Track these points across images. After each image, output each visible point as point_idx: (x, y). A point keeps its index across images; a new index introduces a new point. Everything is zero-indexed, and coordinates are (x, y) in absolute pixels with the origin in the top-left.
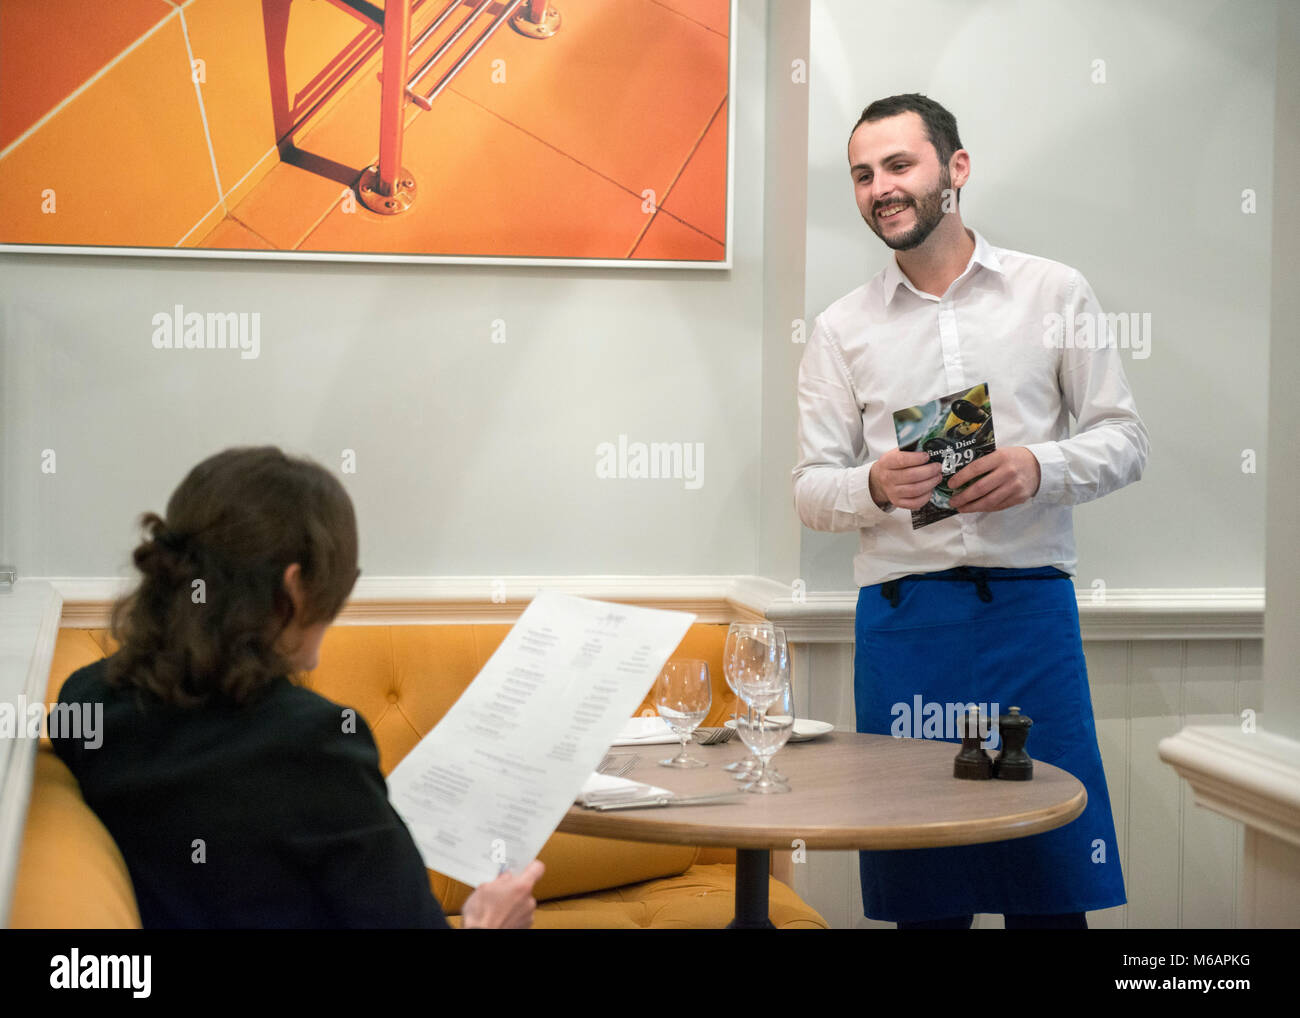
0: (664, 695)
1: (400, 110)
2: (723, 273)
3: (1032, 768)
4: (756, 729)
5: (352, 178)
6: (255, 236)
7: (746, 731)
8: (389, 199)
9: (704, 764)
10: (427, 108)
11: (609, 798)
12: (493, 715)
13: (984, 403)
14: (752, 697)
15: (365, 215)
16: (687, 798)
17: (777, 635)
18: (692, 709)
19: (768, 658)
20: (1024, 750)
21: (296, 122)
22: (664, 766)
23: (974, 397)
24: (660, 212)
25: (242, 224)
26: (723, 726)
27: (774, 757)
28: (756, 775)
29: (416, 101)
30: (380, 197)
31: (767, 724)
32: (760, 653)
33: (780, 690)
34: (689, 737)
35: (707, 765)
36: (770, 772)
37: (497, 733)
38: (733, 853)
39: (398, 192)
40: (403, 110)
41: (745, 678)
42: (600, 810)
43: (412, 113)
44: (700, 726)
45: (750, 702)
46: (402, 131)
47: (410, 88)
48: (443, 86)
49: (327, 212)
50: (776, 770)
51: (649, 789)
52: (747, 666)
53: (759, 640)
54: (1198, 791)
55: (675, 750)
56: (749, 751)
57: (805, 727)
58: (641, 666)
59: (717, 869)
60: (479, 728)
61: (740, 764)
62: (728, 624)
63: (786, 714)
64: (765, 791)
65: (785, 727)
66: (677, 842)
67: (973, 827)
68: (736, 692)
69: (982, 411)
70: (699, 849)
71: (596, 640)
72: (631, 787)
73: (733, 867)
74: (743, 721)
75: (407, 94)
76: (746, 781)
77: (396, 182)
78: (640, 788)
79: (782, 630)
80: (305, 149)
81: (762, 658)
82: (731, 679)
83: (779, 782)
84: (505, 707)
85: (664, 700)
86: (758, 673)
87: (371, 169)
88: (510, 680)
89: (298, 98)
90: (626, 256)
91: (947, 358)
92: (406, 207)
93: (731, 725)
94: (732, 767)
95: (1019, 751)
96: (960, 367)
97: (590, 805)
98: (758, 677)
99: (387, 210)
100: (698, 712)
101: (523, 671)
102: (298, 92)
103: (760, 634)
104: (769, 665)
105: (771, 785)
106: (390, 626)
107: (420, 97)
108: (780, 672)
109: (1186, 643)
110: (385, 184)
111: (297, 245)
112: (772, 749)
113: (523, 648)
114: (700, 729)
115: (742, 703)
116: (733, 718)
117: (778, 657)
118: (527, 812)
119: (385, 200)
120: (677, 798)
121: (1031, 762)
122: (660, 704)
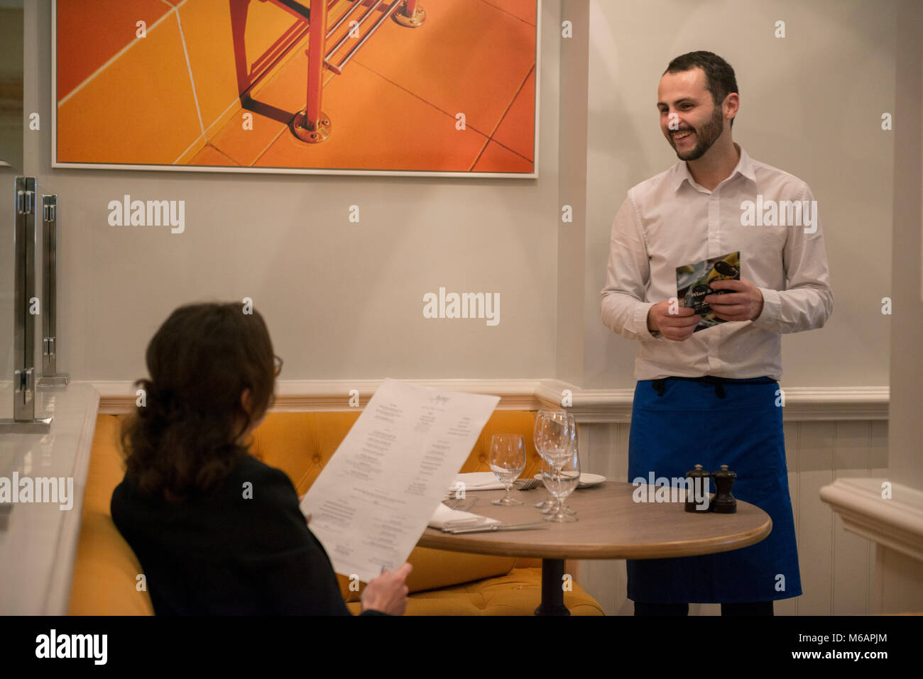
0: (494, 458)
1: (320, 74)
2: (532, 181)
3: (736, 505)
4: (555, 480)
5: (290, 120)
6: (225, 157)
7: (548, 481)
8: (313, 133)
9: (520, 503)
10: (338, 73)
11: (458, 526)
12: (363, 464)
13: (736, 264)
14: (553, 459)
15: (298, 143)
16: (511, 526)
17: (569, 418)
18: (513, 467)
19: (563, 433)
20: (731, 494)
21: (252, 82)
22: (495, 504)
23: (729, 260)
24: (491, 142)
25: (217, 149)
26: (533, 478)
27: (567, 498)
28: (555, 510)
29: (331, 68)
30: (307, 131)
31: (562, 477)
32: (557, 431)
33: (571, 454)
34: (511, 485)
35: (523, 504)
36: (565, 509)
37: (367, 476)
38: (540, 561)
39: (319, 128)
40: (322, 74)
41: (548, 446)
42: (453, 534)
43: (328, 76)
44: (519, 478)
45: (551, 463)
46: (322, 88)
47: (326, 59)
48: (348, 59)
49: (273, 141)
50: (568, 507)
51: (485, 520)
52: (549, 439)
53: (557, 421)
54: (846, 521)
55: (503, 493)
56: (551, 494)
57: (587, 478)
58: (465, 431)
59: (530, 571)
60: (353, 472)
61: (545, 503)
62: (537, 411)
63: (575, 470)
64: (561, 521)
65: (574, 479)
66: (503, 554)
67: (698, 543)
68: (542, 456)
69: (734, 269)
70: (517, 559)
71: (430, 414)
72: (472, 519)
73: (540, 570)
74: (547, 475)
75: (325, 63)
76: (548, 514)
77: (318, 121)
78: (478, 518)
79: (572, 415)
80: (259, 100)
81: (559, 433)
82: (539, 447)
83: (570, 515)
84: (370, 458)
85: (495, 461)
86: (556, 444)
87: (301, 113)
88: (371, 439)
89: (253, 66)
90: (469, 170)
91: (710, 234)
92: (325, 138)
93: (538, 477)
94: (539, 504)
95: (728, 496)
96: (718, 241)
97: (446, 530)
98: (556, 446)
99: (312, 140)
100: (517, 468)
101: (379, 433)
102: (253, 62)
103: (558, 418)
104: (563, 438)
105: (565, 517)
106: (314, 413)
107: (333, 65)
108: (571, 443)
109: (836, 422)
110: (310, 122)
111: (253, 163)
112: (566, 493)
113: (377, 417)
114: (520, 480)
115: (546, 463)
116: (540, 473)
117: (569, 433)
118: (395, 529)
119: (310, 133)
120: (504, 525)
121: (735, 502)
122: (492, 464)
